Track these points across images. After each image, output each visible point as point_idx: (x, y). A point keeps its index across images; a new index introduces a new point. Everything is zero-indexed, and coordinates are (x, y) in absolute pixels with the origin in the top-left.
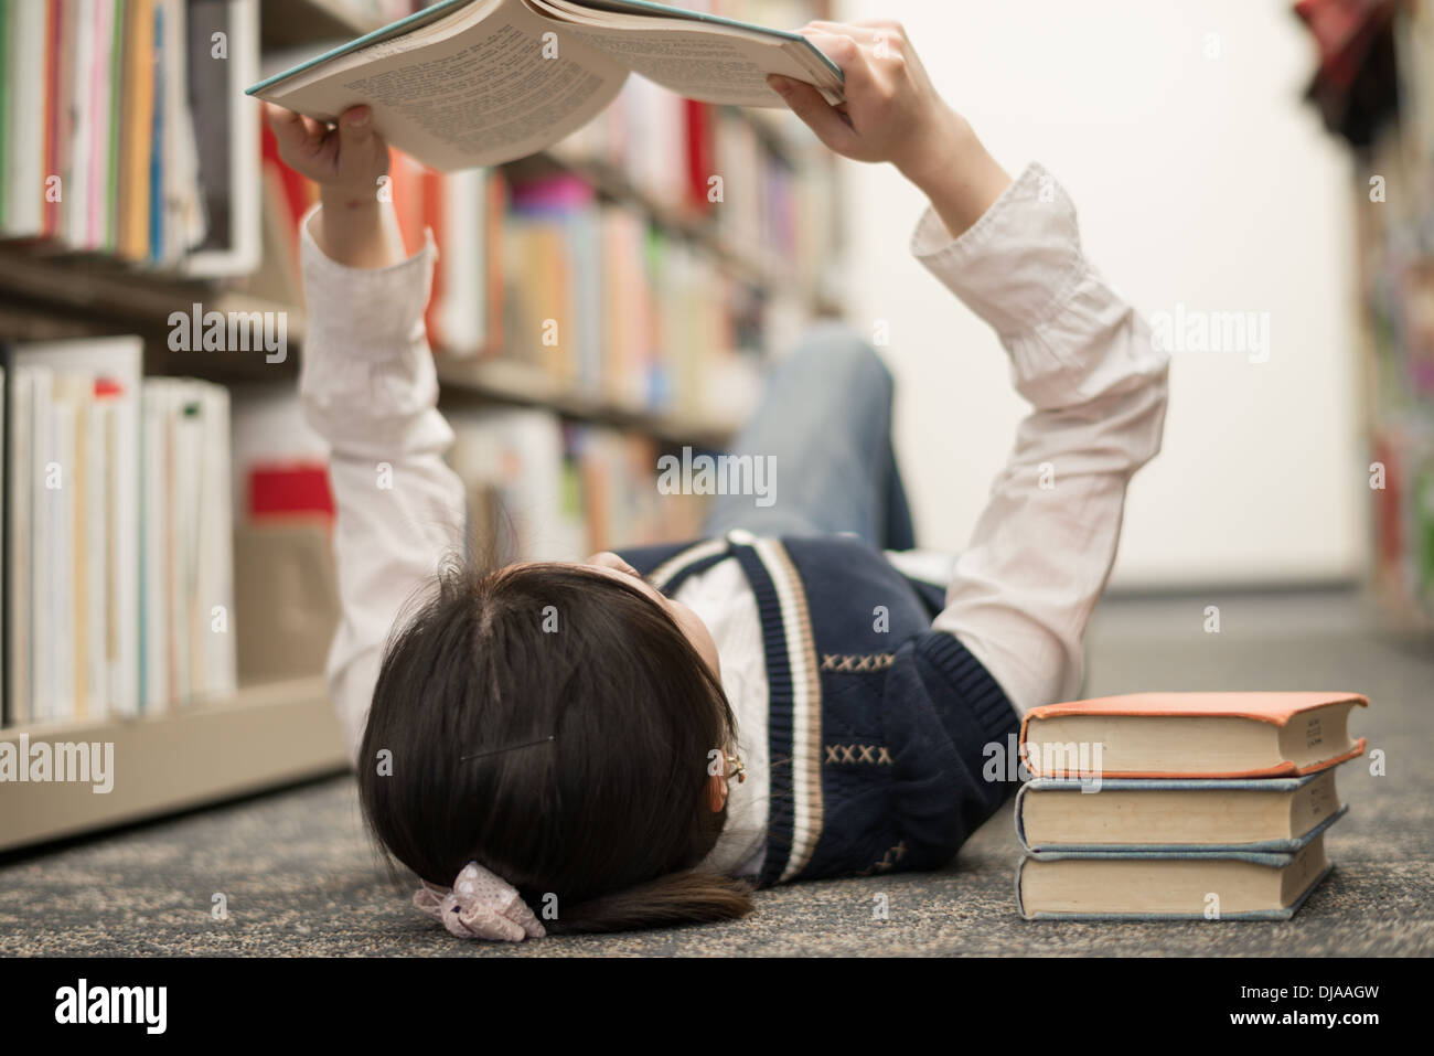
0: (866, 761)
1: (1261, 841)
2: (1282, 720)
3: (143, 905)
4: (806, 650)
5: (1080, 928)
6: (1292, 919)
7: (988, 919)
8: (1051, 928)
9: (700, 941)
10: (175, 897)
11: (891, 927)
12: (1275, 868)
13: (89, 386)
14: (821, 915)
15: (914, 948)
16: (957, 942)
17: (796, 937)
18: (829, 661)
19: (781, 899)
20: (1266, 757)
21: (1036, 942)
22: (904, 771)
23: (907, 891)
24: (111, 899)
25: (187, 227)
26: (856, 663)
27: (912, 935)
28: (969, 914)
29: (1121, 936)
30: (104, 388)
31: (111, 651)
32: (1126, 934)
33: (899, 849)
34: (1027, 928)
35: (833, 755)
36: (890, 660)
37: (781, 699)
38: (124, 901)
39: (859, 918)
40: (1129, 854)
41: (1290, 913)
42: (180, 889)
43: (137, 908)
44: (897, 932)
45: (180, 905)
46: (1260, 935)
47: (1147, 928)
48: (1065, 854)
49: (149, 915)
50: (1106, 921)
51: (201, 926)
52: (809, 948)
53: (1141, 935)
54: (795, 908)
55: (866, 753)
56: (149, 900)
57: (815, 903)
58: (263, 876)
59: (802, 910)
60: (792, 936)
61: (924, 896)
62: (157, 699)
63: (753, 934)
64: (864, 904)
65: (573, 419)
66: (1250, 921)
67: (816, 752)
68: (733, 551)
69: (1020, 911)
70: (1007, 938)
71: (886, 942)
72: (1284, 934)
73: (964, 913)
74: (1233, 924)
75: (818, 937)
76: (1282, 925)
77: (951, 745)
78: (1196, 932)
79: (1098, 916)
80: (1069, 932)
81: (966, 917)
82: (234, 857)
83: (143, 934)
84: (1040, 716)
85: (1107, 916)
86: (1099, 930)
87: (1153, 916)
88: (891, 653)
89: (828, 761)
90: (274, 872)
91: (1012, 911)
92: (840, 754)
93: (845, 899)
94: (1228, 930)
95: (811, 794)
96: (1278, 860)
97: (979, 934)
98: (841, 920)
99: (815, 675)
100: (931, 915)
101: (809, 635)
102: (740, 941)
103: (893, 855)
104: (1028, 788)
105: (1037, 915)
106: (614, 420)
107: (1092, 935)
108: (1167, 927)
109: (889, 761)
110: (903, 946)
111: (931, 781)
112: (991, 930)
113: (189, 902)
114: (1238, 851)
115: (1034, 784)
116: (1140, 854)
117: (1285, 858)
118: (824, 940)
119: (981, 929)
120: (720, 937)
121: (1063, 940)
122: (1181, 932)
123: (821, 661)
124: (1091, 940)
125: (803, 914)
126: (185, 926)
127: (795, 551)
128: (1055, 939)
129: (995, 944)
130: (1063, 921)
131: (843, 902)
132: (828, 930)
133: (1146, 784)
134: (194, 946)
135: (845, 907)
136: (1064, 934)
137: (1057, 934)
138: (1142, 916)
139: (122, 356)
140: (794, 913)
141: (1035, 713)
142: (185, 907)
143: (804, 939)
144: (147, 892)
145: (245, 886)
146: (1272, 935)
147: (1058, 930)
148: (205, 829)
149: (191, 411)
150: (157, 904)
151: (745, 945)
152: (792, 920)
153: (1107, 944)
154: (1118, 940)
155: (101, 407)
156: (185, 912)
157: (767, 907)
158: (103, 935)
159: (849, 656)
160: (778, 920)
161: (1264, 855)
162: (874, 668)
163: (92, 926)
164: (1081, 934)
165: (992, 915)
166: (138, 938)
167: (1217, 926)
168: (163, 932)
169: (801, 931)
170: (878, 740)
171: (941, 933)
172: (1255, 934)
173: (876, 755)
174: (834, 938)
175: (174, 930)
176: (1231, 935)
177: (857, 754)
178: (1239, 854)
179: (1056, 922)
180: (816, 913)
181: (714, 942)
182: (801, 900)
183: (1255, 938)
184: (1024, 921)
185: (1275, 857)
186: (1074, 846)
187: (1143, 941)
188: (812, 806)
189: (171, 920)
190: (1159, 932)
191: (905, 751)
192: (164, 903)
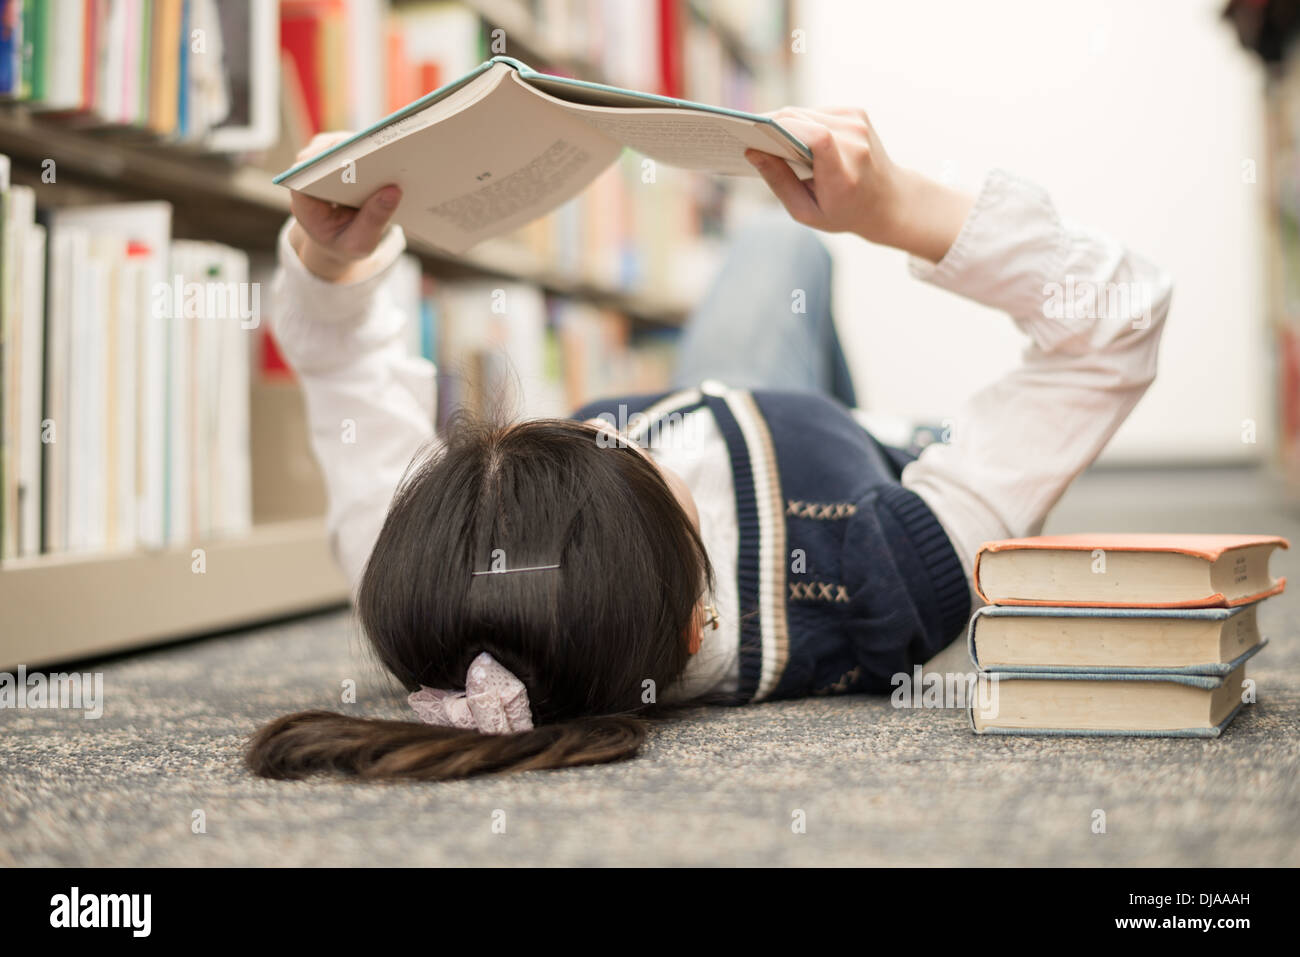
0: (824, 599)
1: (1193, 665)
2: (1214, 556)
3: (170, 713)
4: (772, 497)
5: (1027, 741)
6: (1219, 737)
7: (942, 733)
8: (1000, 741)
9: (681, 748)
10: (198, 706)
11: (854, 738)
12: (1205, 690)
13: (122, 247)
14: (789, 728)
15: (877, 755)
16: (915, 751)
17: (768, 746)
18: (794, 507)
19: (751, 714)
20: (1198, 589)
21: (989, 752)
22: (859, 609)
23: (865, 710)
24: (138, 707)
25: (211, 104)
26: (819, 511)
27: (873, 745)
28: (924, 729)
29: (1064, 748)
30: (135, 249)
31: (139, 488)
32: (1069, 747)
33: (854, 674)
34: (978, 741)
35: (796, 593)
36: (852, 510)
37: (749, 542)
38: (151, 709)
39: (824, 731)
40: (1072, 675)
41: (1219, 731)
42: (203, 699)
43: (165, 714)
44: (859, 742)
45: (204, 713)
46: (1192, 750)
47: (1088, 742)
48: (1014, 674)
49: (175, 721)
50: (1050, 736)
51: (224, 731)
52: (780, 755)
53: (1084, 748)
54: (764, 721)
55: (825, 591)
56: (175, 709)
57: (783, 717)
58: (277, 691)
59: (771, 723)
60: (764, 745)
61: (882, 713)
62: (180, 533)
63: (728, 742)
64: (827, 719)
65: (554, 295)
66: (1182, 738)
67: (781, 589)
68: (706, 401)
69: (972, 726)
70: (960, 749)
71: (850, 750)
72: (1214, 748)
73: (920, 728)
74: (1166, 740)
75: (787, 745)
76: (1211, 742)
77: (904, 589)
78: (1133, 746)
79: (1043, 731)
80: (1017, 745)
81: (921, 731)
82: (249, 673)
83: (172, 737)
84: (992, 549)
85: (1051, 732)
86: (1044, 743)
87: (1093, 732)
88: (853, 504)
89: (792, 597)
90: (288, 687)
91: (964, 727)
92: (802, 592)
93: (809, 715)
94: (1162, 745)
95: (777, 627)
96: (1208, 683)
97: (934, 745)
98: (808, 732)
99: (780, 520)
100: (890, 729)
101: (776, 483)
102: (717, 748)
103: (849, 679)
104: (981, 614)
105: (987, 730)
106: (591, 296)
107: (1038, 748)
108: (1106, 742)
109: (846, 599)
110: (866, 754)
111: (886, 619)
112: (945, 741)
113: (211, 710)
114: (1172, 673)
115: (986, 610)
116: (1082, 675)
117: (1215, 681)
118: (793, 748)
119: (935, 741)
120: (699, 745)
121: (1012, 751)
122: (1119, 746)
123: (786, 506)
124: (1037, 752)
125: (772, 727)
126: (209, 731)
127: (764, 403)
128: (1005, 750)
129: (950, 753)
130: (1011, 735)
131: (808, 718)
132: (797, 740)
133: (1089, 612)
134: (218, 747)
135: (810, 721)
136: (1013, 746)
137: (1006, 746)
138: (1082, 732)
139: (152, 220)
140: (764, 726)
141: (987, 547)
142: (208, 715)
143: (774, 747)
144: (173, 701)
145: (262, 699)
146: (1203, 749)
147: (1006, 742)
148: (222, 651)
149: (213, 273)
150: (182, 712)
151: (722, 751)
152: (763, 731)
153: (1052, 755)
154: (1063, 751)
155: (134, 265)
156: (208, 719)
157: (739, 721)
158: (134, 737)
159: (813, 504)
160: (750, 731)
161: (1196, 678)
162: (835, 515)
163: (124, 729)
164: (1028, 746)
165: (945, 730)
166: (167, 740)
167: (1153, 742)
168: (189, 735)
169: (772, 741)
170: (838, 579)
171: (900, 743)
172: (1187, 748)
173: (834, 593)
174: (802, 746)
175: (199, 733)
176: (1165, 748)
177: (817, 591)
178: (1173, 677)
179: (1004, 736)
180: (784, 726)
181: (693, 748)
182: (769, 714)
183: (1187, 752)
184: (975, 734)
185: (1205, 679)
186: (1022, 668)
187: (1085, 752)
188: (778, 638)
189: (195, 725)
190: (1099, 746)
191: (863, 589)
192: (189, 711)
